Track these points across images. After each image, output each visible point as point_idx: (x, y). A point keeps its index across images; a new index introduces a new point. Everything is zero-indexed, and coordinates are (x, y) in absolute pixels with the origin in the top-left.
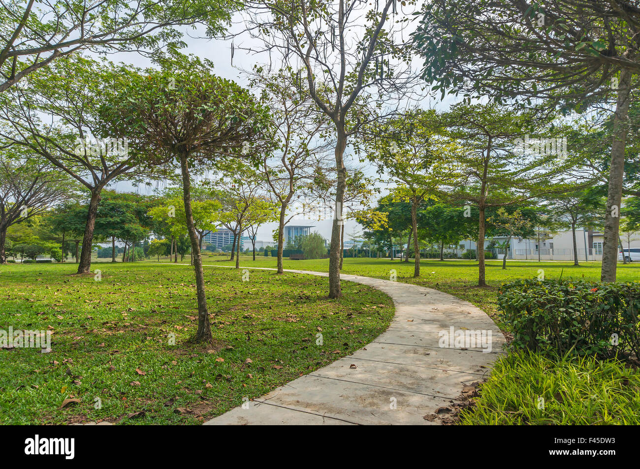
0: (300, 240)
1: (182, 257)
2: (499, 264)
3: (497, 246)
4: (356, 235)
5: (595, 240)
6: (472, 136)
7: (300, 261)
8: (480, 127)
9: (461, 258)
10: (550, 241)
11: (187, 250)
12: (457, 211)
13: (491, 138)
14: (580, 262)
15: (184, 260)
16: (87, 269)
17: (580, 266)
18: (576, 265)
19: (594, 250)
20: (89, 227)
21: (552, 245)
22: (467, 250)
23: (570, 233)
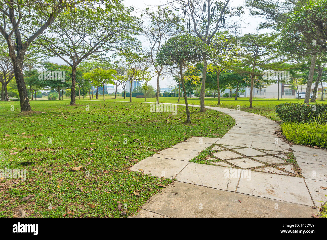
0: (140, 88)
1: (83, 97)
2: (248, 100)
3: (239, 91)
4: (171, 86)
5: (285, 89)
6: (249, 46)
7: (142, 99)
8: (254, 43)
9: (222, 97)
10: (265, 89)
11: (86, 93)
12: (227, 75)
13: (258, 47)
14: (280, 99)
15: (84, 99)
16: (75, 103)
17: (280, 100)
18: (278, 100)
19: (284, 93)
20: (73, 83)
21: (265, 91)
22: (225, 93)
23: (277, 85)
